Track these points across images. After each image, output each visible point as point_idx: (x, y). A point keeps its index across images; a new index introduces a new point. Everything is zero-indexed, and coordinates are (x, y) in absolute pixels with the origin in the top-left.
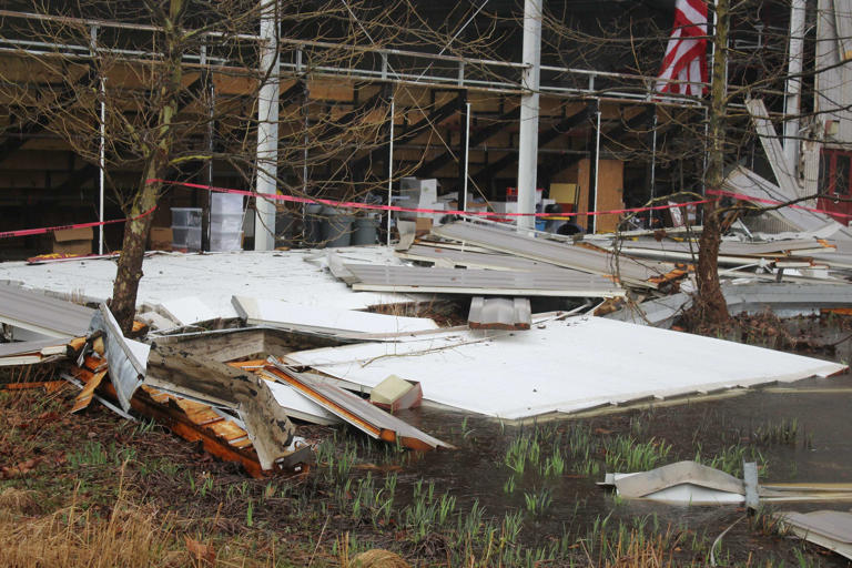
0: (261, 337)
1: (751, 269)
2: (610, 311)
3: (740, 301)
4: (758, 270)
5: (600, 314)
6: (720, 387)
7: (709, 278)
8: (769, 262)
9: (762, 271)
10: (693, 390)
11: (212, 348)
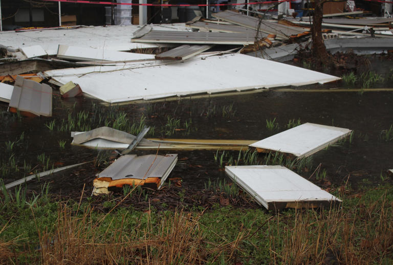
0: (35, 63)
1: (360, 31)
2: (252, 51)
3: (339, 46)
4: (364, 32)
5: (245, 52)
6: (252, 88)
7: (316, 35)
8: (369, 28)
9: (365, 32)
10: (235, 89)
11: (12, 68)
